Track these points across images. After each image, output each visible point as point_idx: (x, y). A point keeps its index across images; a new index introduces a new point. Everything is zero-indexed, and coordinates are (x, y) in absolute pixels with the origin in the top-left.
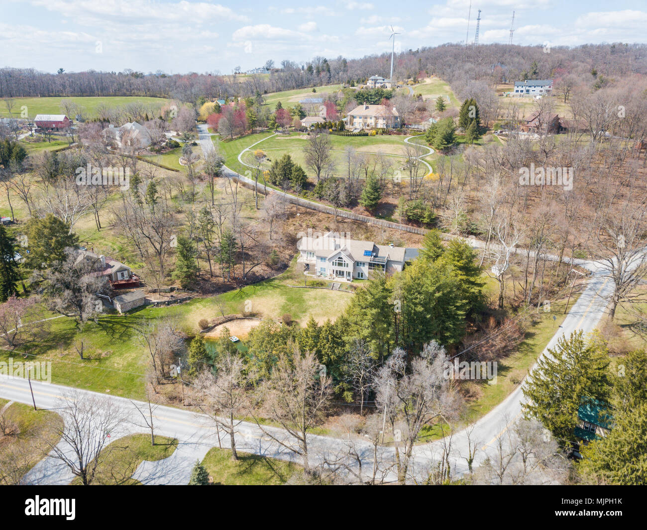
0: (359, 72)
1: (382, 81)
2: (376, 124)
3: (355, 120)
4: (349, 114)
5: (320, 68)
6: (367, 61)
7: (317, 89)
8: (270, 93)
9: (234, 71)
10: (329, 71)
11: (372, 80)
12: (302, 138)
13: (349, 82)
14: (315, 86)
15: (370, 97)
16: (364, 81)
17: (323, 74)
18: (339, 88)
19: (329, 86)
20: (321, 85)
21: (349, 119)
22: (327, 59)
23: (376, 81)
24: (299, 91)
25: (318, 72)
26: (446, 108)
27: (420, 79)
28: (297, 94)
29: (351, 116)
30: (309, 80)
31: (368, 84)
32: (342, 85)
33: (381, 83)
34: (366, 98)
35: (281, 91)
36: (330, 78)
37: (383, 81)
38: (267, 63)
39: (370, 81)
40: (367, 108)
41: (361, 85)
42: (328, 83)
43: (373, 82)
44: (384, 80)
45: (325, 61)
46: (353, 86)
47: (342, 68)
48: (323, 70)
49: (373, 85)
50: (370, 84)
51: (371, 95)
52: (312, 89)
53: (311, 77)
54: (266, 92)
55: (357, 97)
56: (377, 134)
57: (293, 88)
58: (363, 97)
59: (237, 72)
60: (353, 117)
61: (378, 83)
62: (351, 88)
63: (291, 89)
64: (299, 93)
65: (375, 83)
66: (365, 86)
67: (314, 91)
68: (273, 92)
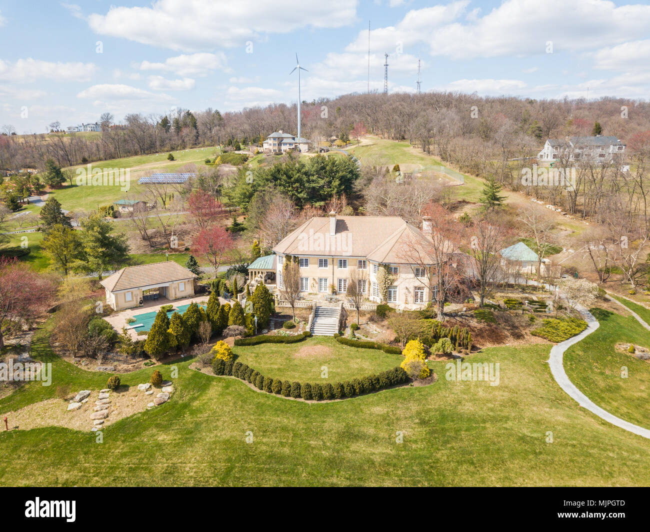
0: (246, 127)
1: (291, 141)
2: (388, 292)
3: (304, 271)
4: (280, 248)
5: (181, 123)
6: (251, 114)
7: (174, 154)
8: (93, 161)
9: (50, 128)
10: (195, 126)
11: (274, 139)
12: (75, 425)
13: (230, 143)
14: (173, 149)
15: (305, 178)
16: (257, 141)
17: (185, 131)
18: (214, 153)
19: (197, 150)
20: (184, 148)
21: (280, 269)
22: (192, 111)
23: (280, 141)
24: (144, 157)
25: (178, 128)
26: (505, 202)
27: (351, 138)
28: (140, 163)
29: (288, 257)
30: (163, 142)
31: (266, 146)
32: (219, 148)
33: (290, 144)
34: (297, 181)
35: (114, 158)
36: (197, 137)
37: (293, 141)
38: (102, 118)
39: (271, 141)
40: (341, 227)
41: (256, 149)
42: (196, 143)
43: (276, 142)
44: (294, 139)
45: (189, 114)
46: (239, 149)
47: (216, 122)
48: (186, 125)
49: (276, 148)
50: (269, 145)
51: (306, 174)
52: (166, 155)
53: (165, 135)
54: (85, 161)
55: (275, 179)
56: (427, 353)
57: (136, 154)
58: (289, 177)
59: (55, 129)
60: (298, 260)
61: (285, 144)
62: (237, 152)
63: (132, 155)
64: (144, 162)
65: (280, 144)
66: (260, 149)
67: (171, 158)
68: (100, 160)
